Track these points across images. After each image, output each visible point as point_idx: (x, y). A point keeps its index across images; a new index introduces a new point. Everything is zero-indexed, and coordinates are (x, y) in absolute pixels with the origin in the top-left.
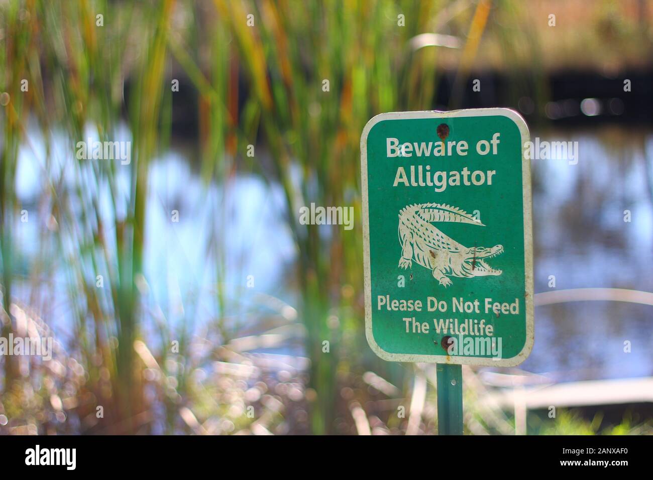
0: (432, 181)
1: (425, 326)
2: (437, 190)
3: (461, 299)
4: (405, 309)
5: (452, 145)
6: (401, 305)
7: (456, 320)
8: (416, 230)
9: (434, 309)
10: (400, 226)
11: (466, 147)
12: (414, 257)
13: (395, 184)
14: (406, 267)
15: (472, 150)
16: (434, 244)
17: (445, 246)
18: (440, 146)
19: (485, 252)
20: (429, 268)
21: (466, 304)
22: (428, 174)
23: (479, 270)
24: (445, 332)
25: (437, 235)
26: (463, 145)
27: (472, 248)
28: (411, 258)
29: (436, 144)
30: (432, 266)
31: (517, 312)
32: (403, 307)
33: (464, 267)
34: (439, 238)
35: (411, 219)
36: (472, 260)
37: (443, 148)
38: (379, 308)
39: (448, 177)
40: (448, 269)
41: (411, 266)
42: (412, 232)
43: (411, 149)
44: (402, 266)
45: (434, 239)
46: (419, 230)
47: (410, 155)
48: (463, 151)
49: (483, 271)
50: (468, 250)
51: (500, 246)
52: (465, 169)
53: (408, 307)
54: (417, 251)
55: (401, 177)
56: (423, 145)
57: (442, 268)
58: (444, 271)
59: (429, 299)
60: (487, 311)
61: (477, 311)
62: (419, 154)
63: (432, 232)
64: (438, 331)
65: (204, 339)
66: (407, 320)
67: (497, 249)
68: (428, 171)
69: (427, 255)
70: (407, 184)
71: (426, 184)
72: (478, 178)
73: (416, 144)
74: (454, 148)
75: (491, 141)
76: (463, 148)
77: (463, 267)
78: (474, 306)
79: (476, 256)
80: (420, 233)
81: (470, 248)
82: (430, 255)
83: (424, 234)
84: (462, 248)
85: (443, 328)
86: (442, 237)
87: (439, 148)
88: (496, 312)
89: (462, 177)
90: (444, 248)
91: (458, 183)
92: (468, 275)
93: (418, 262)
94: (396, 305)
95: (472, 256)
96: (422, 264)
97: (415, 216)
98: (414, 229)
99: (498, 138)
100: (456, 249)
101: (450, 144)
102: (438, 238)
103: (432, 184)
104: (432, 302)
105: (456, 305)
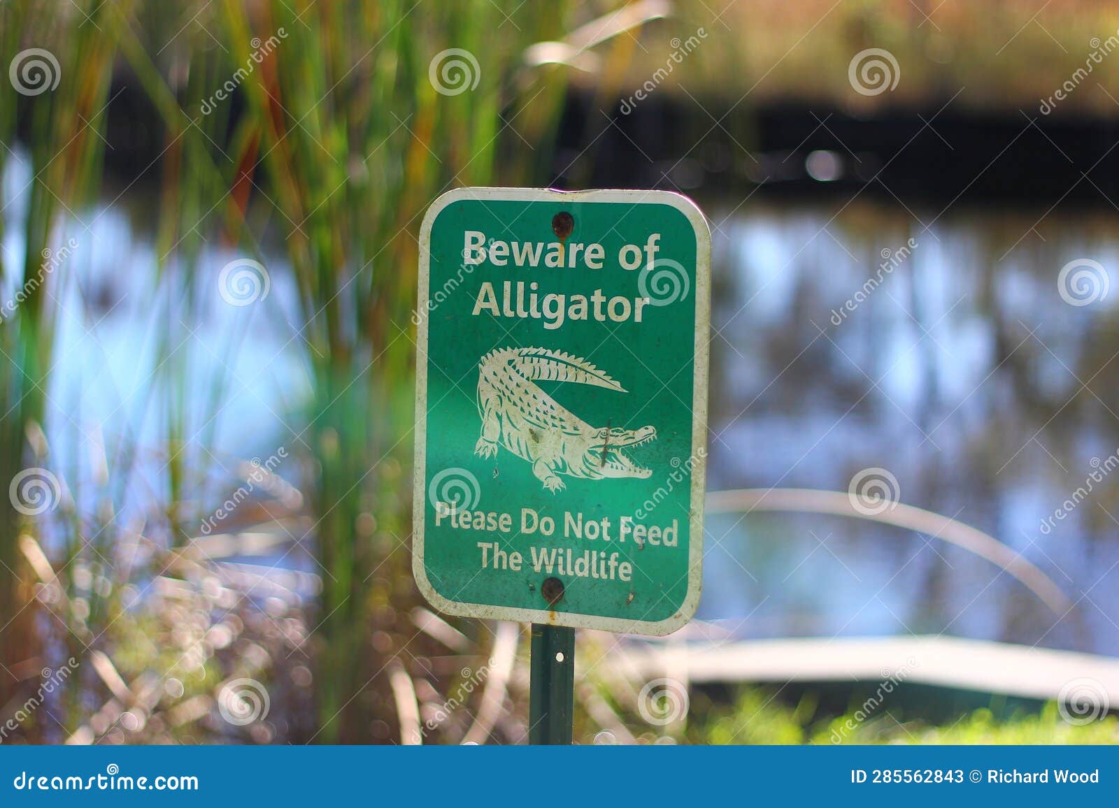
0: (540, 309)
1: (516, 558)
2: (547, 326)
3: (580, 516)
4: (482, 527)
5: (578, 249)
6: (476, 520)
7: (569, 551)
8: (508, 393)
9: (532, 530)
10: (481, 384)
11: (601, 255)
12: (501, 438)
13: (476, 312)
14: (488, 456)
15: (611, 259)
16: (538, 418)
17: (557, 422)
18: (555, 250)
19: (624, 437)
20: (528, 459)
21: (588, 525)
22: (534, 297)
23: (612, 467)
24: (549, 570)
25: (544, 403)
26: (595, 251)
27: (604, 430)
28: (496, 440)
29: (550, 246)
30: (532, 457)
31: (674, 543)
32: (479, 524)
33: (587, 461)
34: (548, 408)
35: (501, 373)
36: (602, 450)
37: (560, 254)
38: (438, 523)
39: (568, 304)
40: (560, 464)
41: (495, 453)
42: (501, 394)
43: (506, 252)
44: (481, 453)
45: (537, 410)
46: (512, 393)
47: (504, 263)
48: (595, 261)
49: (620, 469)
50: (596, 431)
51: (651, 428)
52: (598, 292)
53: (487, 524)
54: (507, 427)
55: (486, 299)
56: (528, 246)
57: (550, 460)
58: (553, 467)
59: (525, 512)
60: (622, 540)
61: (606, 538)
62: (519, 262)
63: (534, 397)
64: (537, 568)
65: (140, 536)
66: (485, 546)
67: (645, 433)
68: (534, 292)
69: (525, 437)
70: (496, 313)
71: (529, 314)
72: (619, 309)
73: (515, 245)
74: (580, 254)
75: (645, 247)
76: (595, 256)
77: (585, 460)
78: (601, 528)
79: (609, 443)
80: (515, 398)
81: (600, 429)
82: (531, 436)
83: (520, 399)
84: (585, 428)
85: (547, 563)
86: (552, 407)
87: (554, 254)
88: (638, 541)
89: (591, 306)
90: (554, 425)
91: (584, 316)
92: (592, 474)
93: (509, 448)
94: (466, 520)
95: (603, 442)
96: (515, 451)
97: (508, 368)
98: (505, 391)
99: (656, 243)
100: (576, 429)
101: (574, 248)
102: (543, 408)
103: (538, 315)
104: (529, 517)
105: (570, 526)
